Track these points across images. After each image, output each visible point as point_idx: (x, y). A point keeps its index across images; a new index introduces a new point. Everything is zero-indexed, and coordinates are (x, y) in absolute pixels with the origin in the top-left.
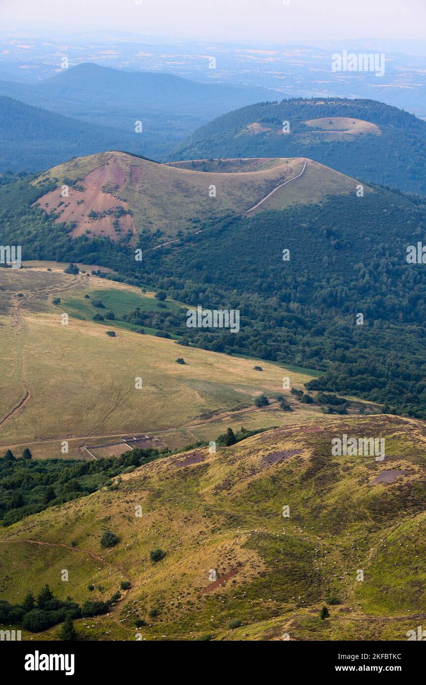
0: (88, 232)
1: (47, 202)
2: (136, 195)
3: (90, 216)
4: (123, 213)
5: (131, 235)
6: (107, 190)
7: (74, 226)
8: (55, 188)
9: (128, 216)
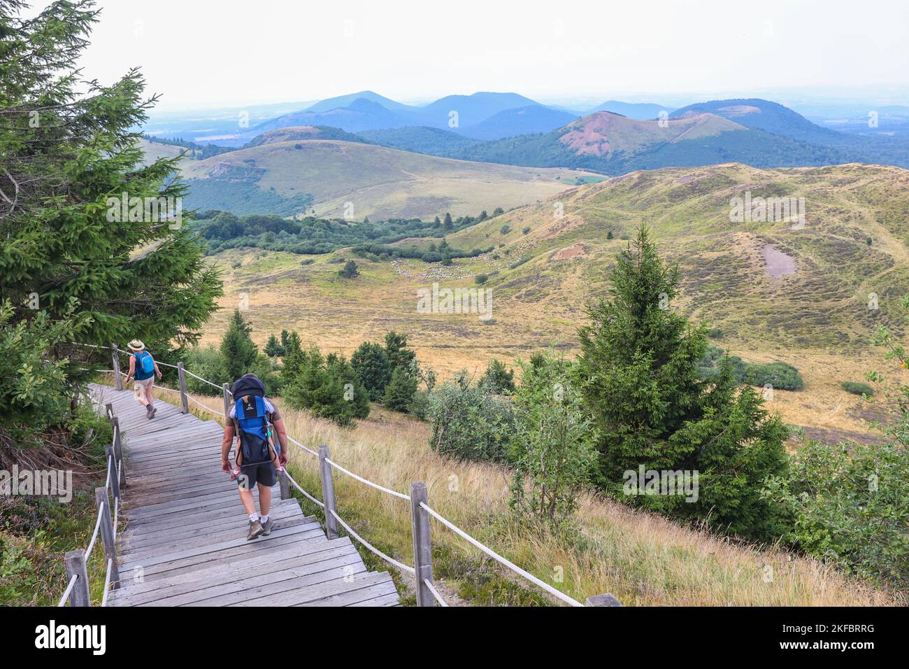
0: (585, 152)
1: (565, 138)
2: (612, 133)
3: (586, 144)
4: (604, 141)
5: (608, 153)
6: (596, 131)
7: (577, 150)
8: (569, 131)
9: (607, 144)
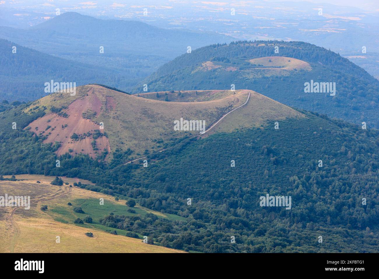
0: (71, 151)
1: (37, 126)
2: (111, 120)
3: (72, 137)
4: (99, 135)
5: (107, 153)
7: (59, 146)
8: (43, 114)
9: (104, 137)
